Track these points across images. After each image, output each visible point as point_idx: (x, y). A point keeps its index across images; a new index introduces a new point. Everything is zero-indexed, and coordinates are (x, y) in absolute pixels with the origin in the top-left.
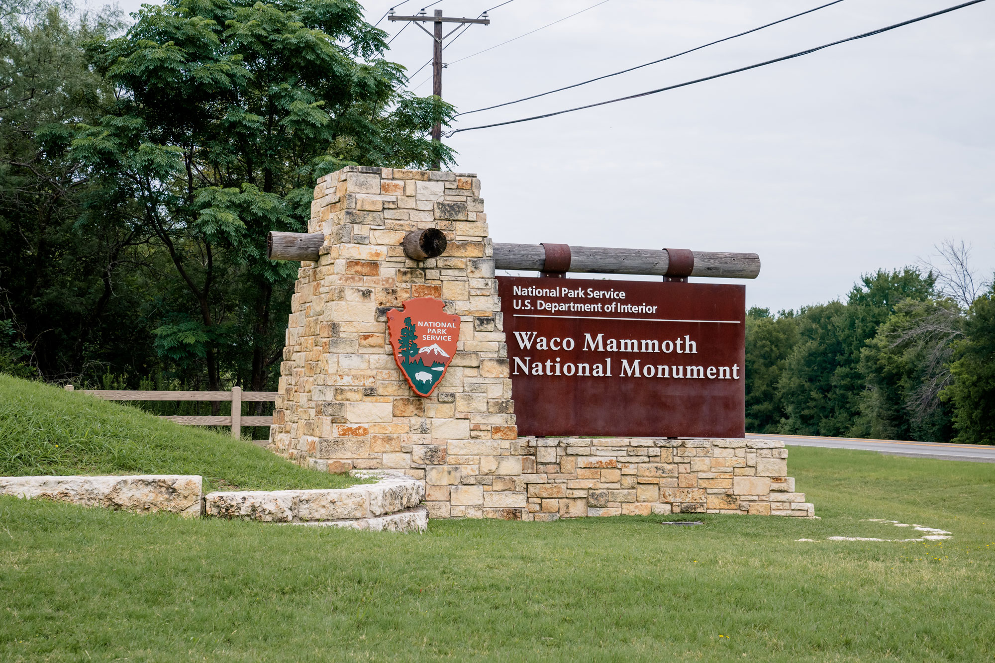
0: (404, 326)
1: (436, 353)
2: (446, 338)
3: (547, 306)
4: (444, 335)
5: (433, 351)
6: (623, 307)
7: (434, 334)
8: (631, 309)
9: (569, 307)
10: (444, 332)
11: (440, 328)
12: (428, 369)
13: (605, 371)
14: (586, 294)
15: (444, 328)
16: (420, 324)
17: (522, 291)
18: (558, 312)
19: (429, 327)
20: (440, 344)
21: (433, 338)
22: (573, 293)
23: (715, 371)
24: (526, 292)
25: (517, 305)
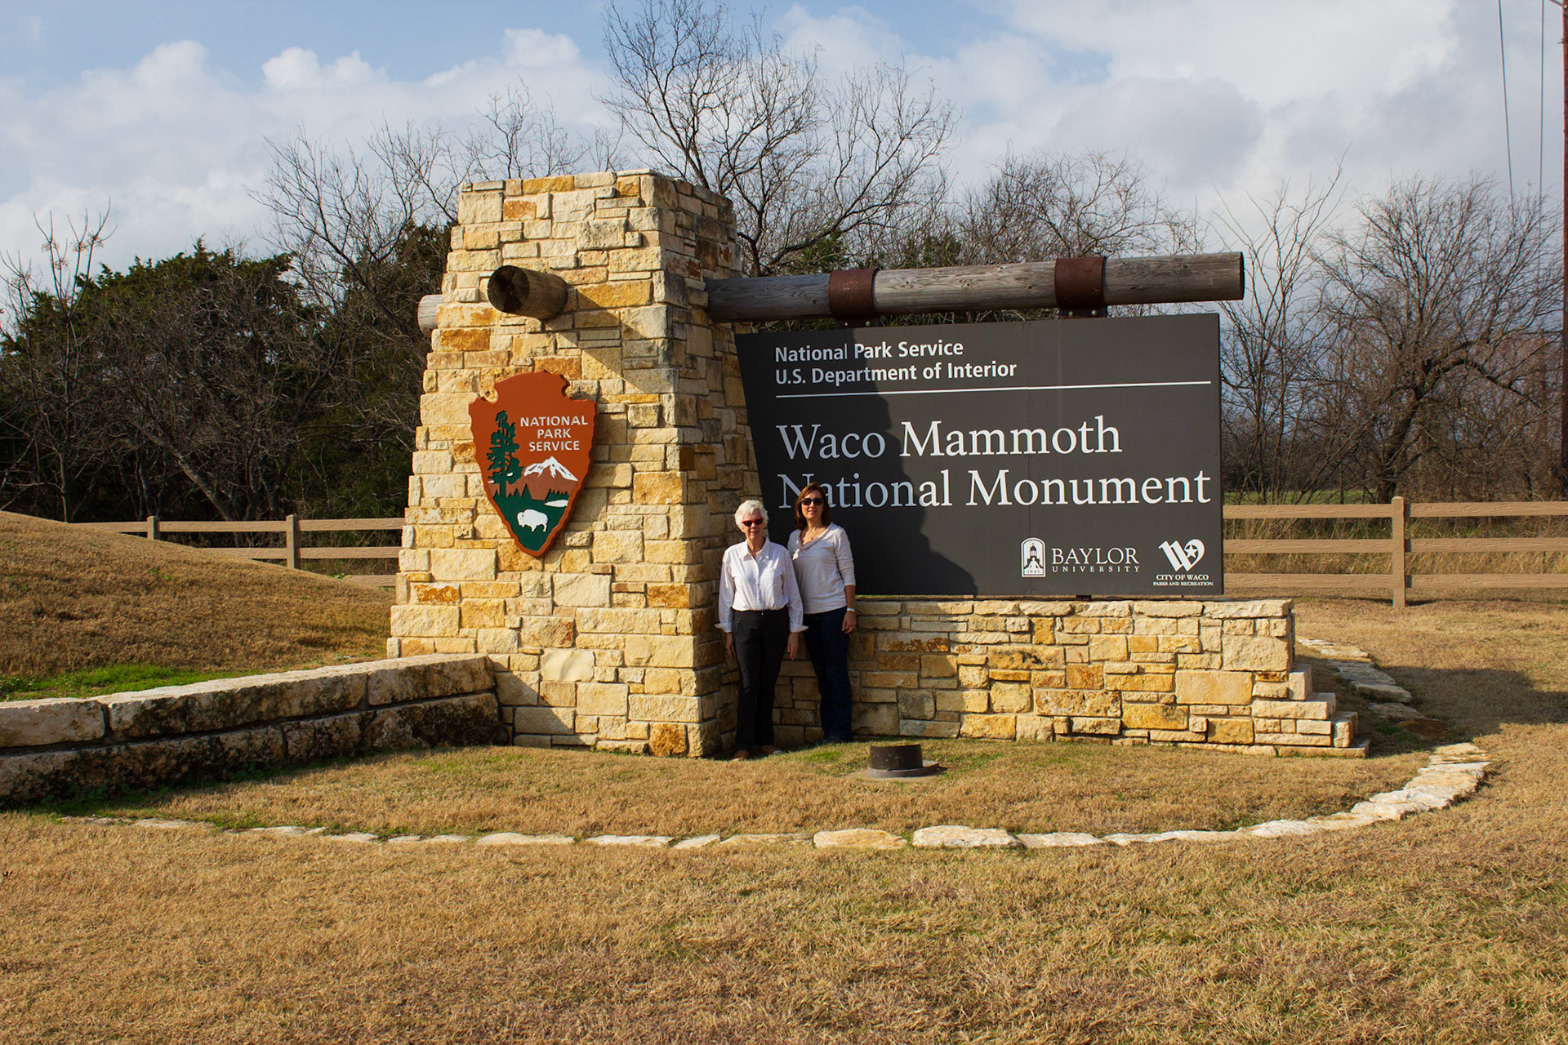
0: (496, 428)
1: (553, 474)
2: (570, 446)
3: (828, 377)
4: (567, 439)
5: (547, 470)
6: (956, 369)
7: (548, 439)
8: (971, 370)
9: (863, 375)
10: (566, 433)
11: (560, 427)
12: (539, 506)
13: (940, 498)
14: (895, 351)
15: (566, 427)
16: (524, 422)
17: (788, 355)
18: (846, 386)
19: (540, 427)
20: (561, 457)
21: (547, 445)
22: (871, 352)
23: (1159, 486)
24: (796, 355)
25: (781, 380)
